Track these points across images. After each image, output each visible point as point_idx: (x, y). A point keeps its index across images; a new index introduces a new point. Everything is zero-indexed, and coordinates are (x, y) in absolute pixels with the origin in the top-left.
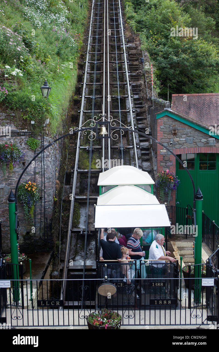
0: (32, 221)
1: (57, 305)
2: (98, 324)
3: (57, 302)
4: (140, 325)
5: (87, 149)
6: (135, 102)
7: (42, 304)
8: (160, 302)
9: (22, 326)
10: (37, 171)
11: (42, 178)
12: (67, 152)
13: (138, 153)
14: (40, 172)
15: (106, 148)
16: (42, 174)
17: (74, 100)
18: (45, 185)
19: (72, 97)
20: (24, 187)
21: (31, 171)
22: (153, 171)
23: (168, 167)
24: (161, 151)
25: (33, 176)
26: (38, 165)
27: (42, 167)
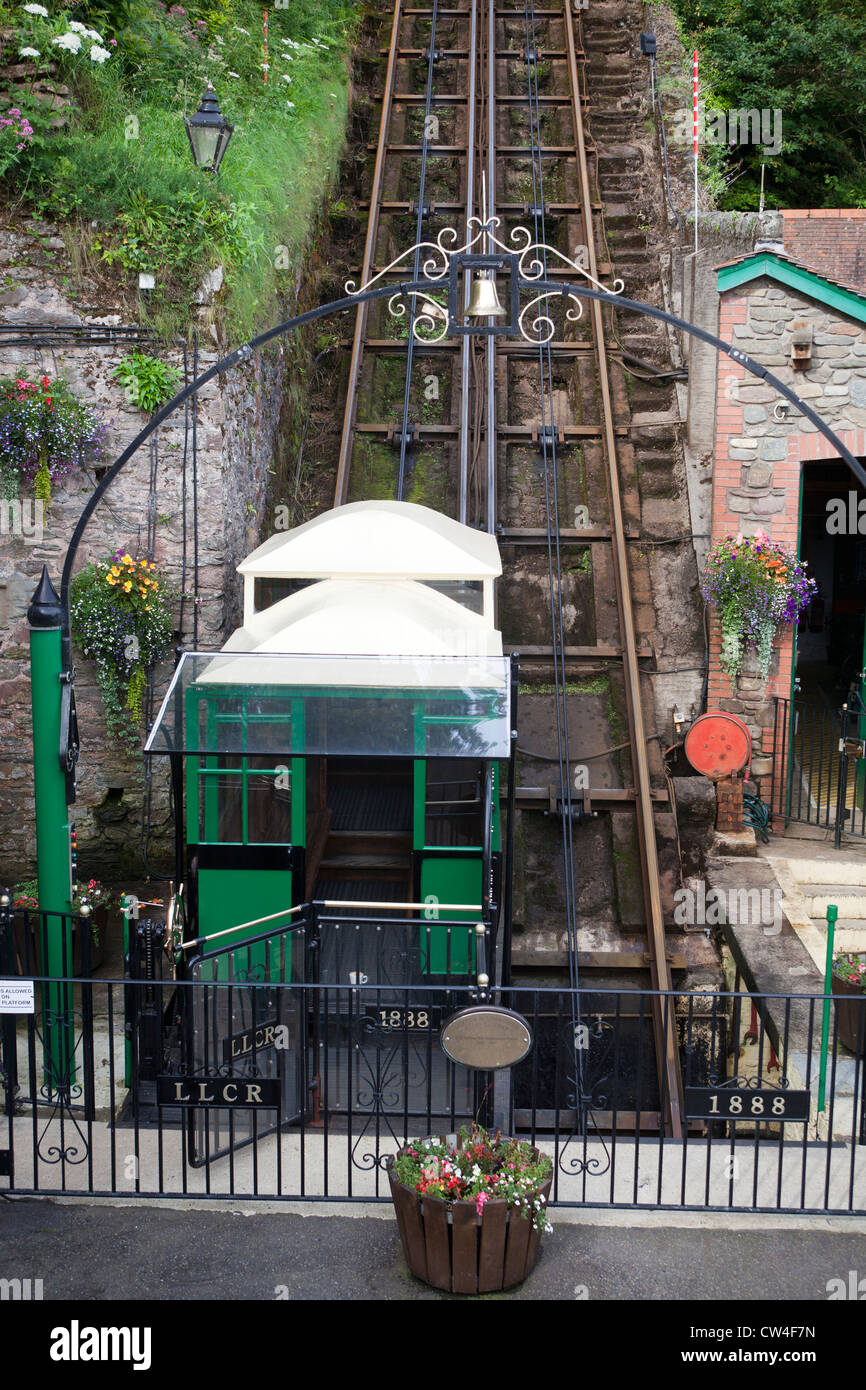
0: (135, 739)
1: (250, 1100)
2: (442, 1188)
3: (250, 1087)
4: (635, 1206)
5: (390, 436)
6: (611, 234)
7: (179, 1097)
8: (734, 1103)
9: (83, 1194)
10: (161, 511)
11: (184, 542)
12: (298, 449)
13: (625, 461)
14: (174, 516)
15: (477, 436)
16: (184, 525)
17: (332, 220)
18: (196, 577)
19: (325, 203)
20: (102, 580)
21: (134, 510)
22: (691, 541)
23: (761, 517)
24: (735, 442)
25: (144, 535)
26: (167, 482)
27: (185, 493)
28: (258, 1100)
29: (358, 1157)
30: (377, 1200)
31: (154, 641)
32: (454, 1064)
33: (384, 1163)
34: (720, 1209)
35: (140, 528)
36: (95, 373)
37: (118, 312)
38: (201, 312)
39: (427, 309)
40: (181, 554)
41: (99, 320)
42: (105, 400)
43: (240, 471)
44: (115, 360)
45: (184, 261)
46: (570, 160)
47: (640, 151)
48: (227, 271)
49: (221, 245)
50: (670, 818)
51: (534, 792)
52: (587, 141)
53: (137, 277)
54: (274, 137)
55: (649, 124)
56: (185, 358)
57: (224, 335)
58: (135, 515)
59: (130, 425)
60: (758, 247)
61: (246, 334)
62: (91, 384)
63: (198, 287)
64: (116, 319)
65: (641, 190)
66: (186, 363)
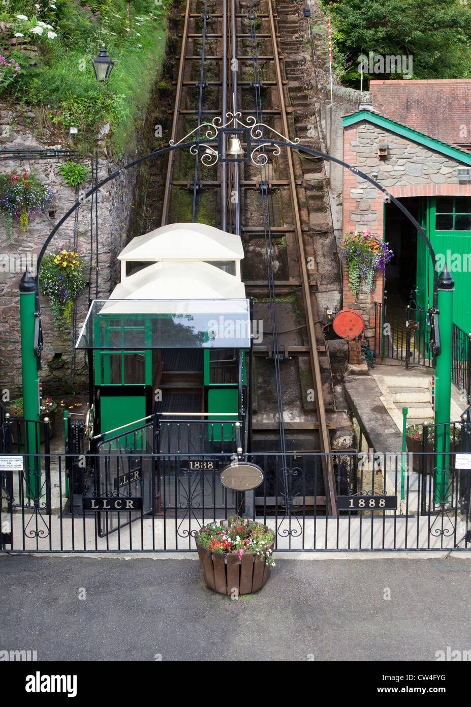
0: (68, 331)
1: (128, 507)
2: (222, 548)
3: (128, 501)
4: (315, 550)
5: (188, 186)
6: (291, 94)
7: (93, 506)
8: (361, 503)
9: (47, 552)
10: (80, 230)
11: (92, 243)
12: (145, 193)
13: (300, 196)
14: (87, 231)
15: (230, 186)
16: (91, 235)
17: (159, 90)
18: (97, 258)
19: (156, 83)
20: (52, 261)
21: (68, 229)
22: (333, 232)
23: (366, 223)
24: (352, 191)
25: (72, 240)
26: (83, 216)
27: (92, 221)
28: (132, 507)
29: (180, 531)
30: (190, 551)
31: (77, 288)
32: (226, 489)
33: (193, 534)
34: (355, 550)
35: (70, 237)
36: (49, 170)
37: (60, 144)
38: (100, 143)
39: (208, 151)
40: (90, 248)
41: (51, 147)
42: (54, 182)
43: (118, 209)
44: (59, 164)
45: (91, 121)
46: (271, 62)
47: (304, 58)
48: (112, 125)
49: (109, 114)
50: (326, 359)
51: (261, 349)
52: (279, 54)
53: (69, 129)
54: (133, 60)
55: (308, 45)
56: (92, 163)
57: (110, 152)
58: (68, 231)
59: (66, 192)
60: (361, 107)
61: (121, 150)
62: (47, 175)
63: (98, 132)
64: (59, 147)
65: (305, 74)
66: (92, 165)
